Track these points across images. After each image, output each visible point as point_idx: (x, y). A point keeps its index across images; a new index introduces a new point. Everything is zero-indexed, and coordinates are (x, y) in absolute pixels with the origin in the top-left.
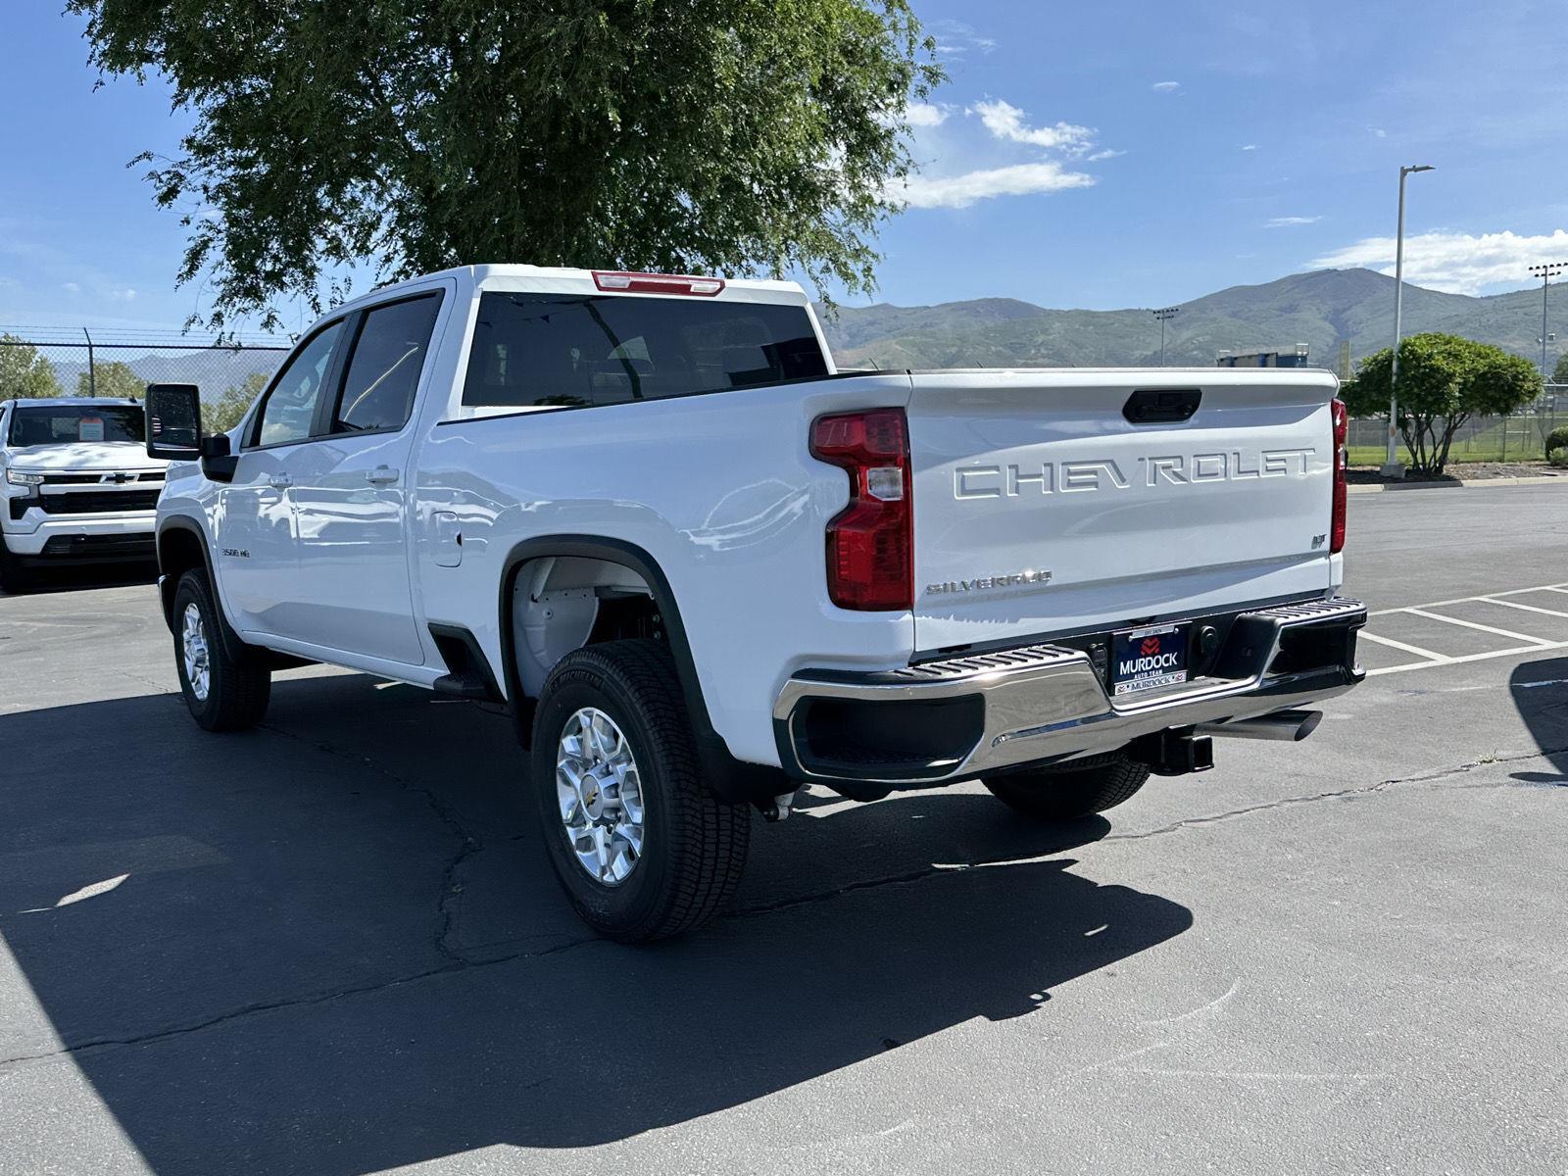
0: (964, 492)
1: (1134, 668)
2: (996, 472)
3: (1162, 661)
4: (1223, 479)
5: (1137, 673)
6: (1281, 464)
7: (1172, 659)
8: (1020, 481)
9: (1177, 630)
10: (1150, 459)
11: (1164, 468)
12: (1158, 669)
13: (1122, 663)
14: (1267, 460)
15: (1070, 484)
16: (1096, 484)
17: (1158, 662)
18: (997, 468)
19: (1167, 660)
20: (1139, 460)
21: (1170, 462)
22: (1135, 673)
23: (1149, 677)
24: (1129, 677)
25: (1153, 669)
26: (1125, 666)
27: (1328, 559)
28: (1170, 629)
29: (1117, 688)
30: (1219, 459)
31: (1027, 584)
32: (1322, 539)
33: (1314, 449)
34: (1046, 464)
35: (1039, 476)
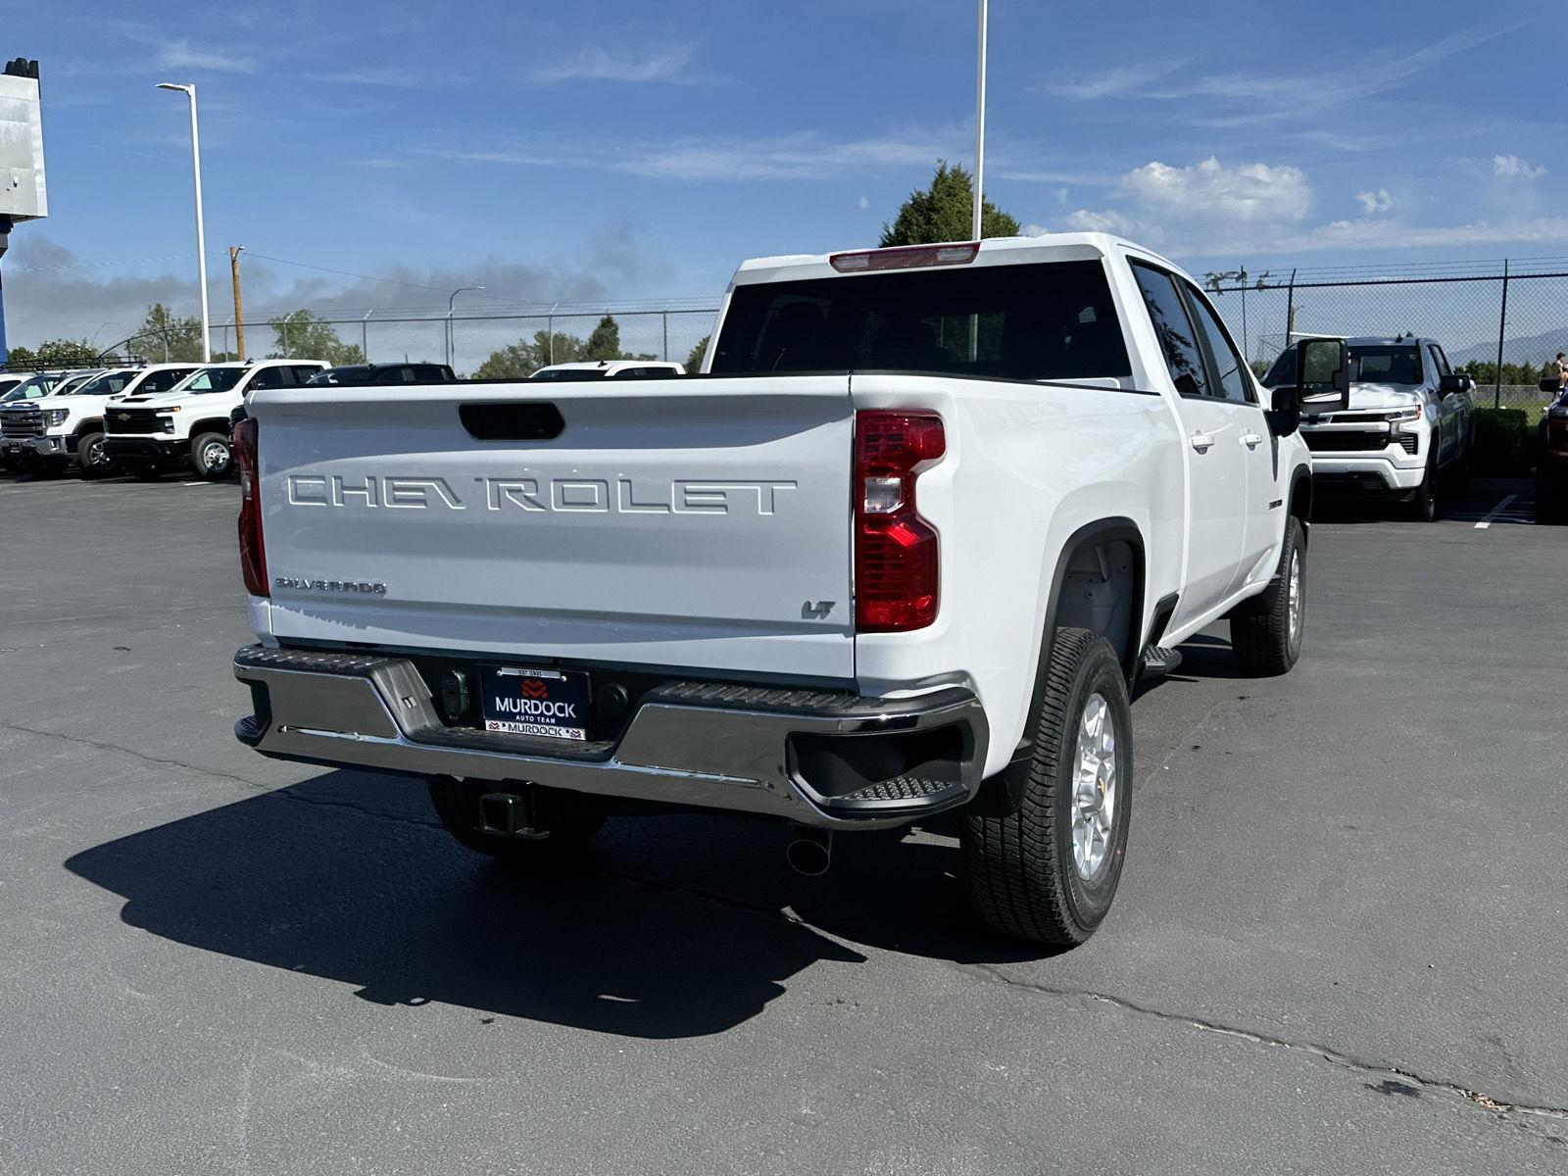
0: (298, 498)
1: (515, 707)
2: (322, 482)
3: (554, 709)
4: (606, 511)
5: (520, 713)
6: (720, 498)
7: (569, 711)
8: (345, 492)
9: (564, 678)
10: (490, 480)
11: (510, 491)
12: (550, 717)
13: (497, 699)
14: (686, 492)
15: (397, 500)
16: (422, 501)
17: (548, 708)
18: (322, 478)
19: (561, 709)
20: (476, 479)
21: (522, 486)
22: (516, 714)
23: (536, 722)
24: (508, 716)
25: (542, 714)
26: (502, 702)
27: (853, 638)
28: (555, 675)
29: (488, 723)
30: (596, 487)
31: (366, 597)
32: (826, 607)
33: (795, 482)
34: (369, 478)
35: (364, 489)
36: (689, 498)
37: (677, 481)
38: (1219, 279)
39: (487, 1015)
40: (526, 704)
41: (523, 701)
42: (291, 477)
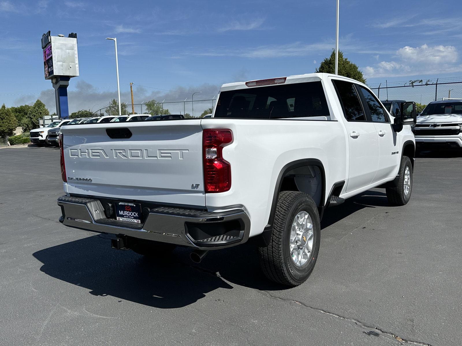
0: (72, 155)
1: (124, 214)
2: (77, 151)
3: (133, 214)
4: (142, 158)
5: (125, 215)
6: (170, 155)
7: (137, 215)
8: (82, 153)
9: (135, 205)
10: (114, 150)
11: (119, 153)
12: (132, 216)
14: (161, 153)
15: (93, 156)
16: (99, 156)
17: (132, 214)
19: (135, 214)
20: (111, 150)
21: (122, 151)
22: (124, 215)
23: (129, 218)
24: (122, 216)
25: (130, 216)
26: (121, 212)
27: (205, 195)
28: (132, 205)
29: (117, 218)
30: (139, 151)
31: (87, 182)
32: (197, 185)
33: (188, 150)
34: (87, 149)
35: (86, 152)
36: (162, 155)
37: (159, 150)
38: (414, 82)
39: (120, 299)
40: (126, 213)
41: (126, 212)
42: (71, 149)
